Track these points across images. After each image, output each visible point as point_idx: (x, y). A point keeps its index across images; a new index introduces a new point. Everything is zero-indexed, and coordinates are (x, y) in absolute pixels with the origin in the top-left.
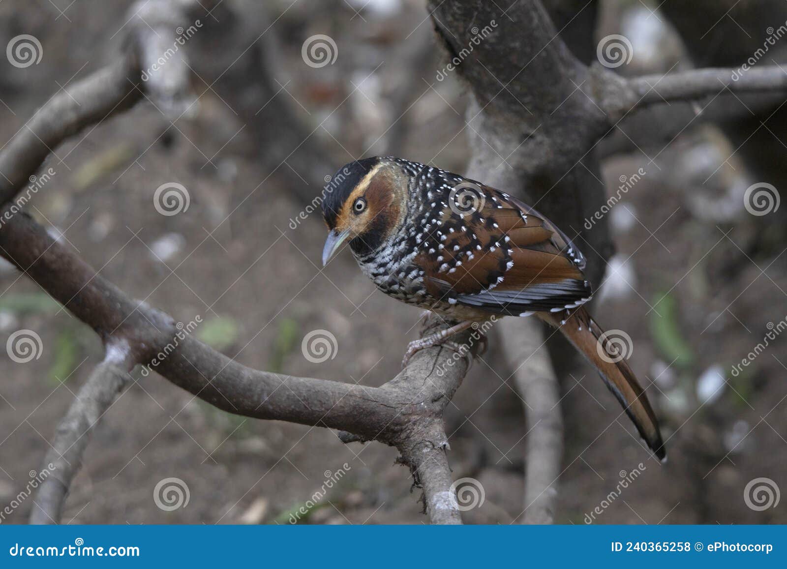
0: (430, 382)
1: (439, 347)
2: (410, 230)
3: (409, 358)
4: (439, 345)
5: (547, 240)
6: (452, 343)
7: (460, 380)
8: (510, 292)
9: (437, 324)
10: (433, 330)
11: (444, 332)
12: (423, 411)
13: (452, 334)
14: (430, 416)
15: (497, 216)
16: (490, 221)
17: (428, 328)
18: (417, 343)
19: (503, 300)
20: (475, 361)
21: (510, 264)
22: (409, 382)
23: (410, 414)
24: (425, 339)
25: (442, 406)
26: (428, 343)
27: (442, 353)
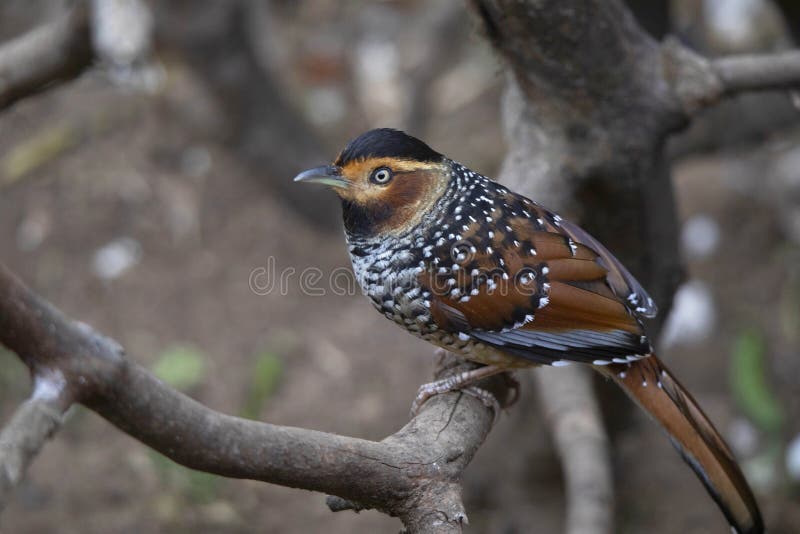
0: (445, 436)
1: (458, 394)
2: (418, 240)
3: (420, 405)
4: (458, 390)
5: (602, 279)
6: (475, 388)
7: (484, 436)
8: (542, 334)
9: (457, 364)
10: (452, 371)
11: (465, 375)
12: (436, 474)
13: (475, 378)
14: (444, 480)
15: (537, 240)
16: (528, 245)
17: (446, 368)
18: (430, 387)
19: (531, 341)
20: (503, 412)
21: (544, 301)
22: (418, 436)
23: (418, 477)
24: (441, 382)
25: (459, 467)
26: (444, 387)
27: (462, 401)
